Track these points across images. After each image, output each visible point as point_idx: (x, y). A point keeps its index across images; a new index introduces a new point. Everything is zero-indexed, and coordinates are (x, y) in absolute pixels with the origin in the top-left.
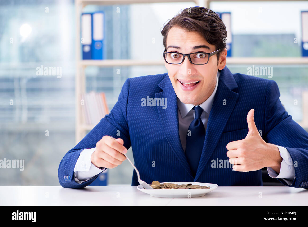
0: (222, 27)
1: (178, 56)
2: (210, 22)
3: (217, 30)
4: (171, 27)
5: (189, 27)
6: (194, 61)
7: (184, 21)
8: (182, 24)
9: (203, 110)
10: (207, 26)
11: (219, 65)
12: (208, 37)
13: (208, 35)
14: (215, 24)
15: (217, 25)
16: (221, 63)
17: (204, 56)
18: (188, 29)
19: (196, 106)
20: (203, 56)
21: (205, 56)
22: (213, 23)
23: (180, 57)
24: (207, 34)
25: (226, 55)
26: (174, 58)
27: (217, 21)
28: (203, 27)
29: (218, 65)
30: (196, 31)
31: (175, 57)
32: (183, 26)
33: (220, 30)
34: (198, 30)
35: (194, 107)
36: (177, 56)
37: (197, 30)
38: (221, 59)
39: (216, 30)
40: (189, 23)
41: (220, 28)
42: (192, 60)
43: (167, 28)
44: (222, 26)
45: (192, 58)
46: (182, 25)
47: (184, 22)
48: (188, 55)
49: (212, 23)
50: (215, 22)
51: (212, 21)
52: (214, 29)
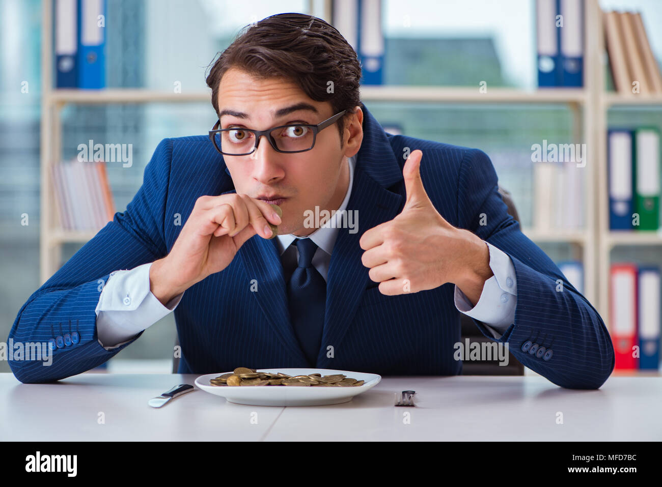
0: (344, 58)
1: (246, 136)
2: (311, 52)
3: (331, 67)
4: (226, 70)
5: (263, 68)
6: (283, 145)
7: (249, 56)
8: (247, 62)
9: (318, 247)
10: (304, 63)
11: (344, 148)
12: (309, 88)
13: (309, 83)
14: (325, 54)
15: (330, 57)
16: (350, 141)
17: (305, 130)
18: (262, 74)
19: (301, 238)
20: (302, 130)
21: (307, 131)
22: (319, 53)
23: (249, 137)
24: (307, 80)
25: (360, 121)
26: (236, 140)
27: (328, 45)
28: (294, 66)
29: (342, 146)
30: (279, 76)
31: (238, 139)
32: (251, 67)
33: (338, 68)
34: (283, 74)
35: (296, 240)
36: (244, 136)
37: (281, 75)
38: (349, 132)
39: (328, 68)
40: (261, 60)
41: (339, 62)
42: (277, 143)
43: (216, 71)
44: (345, 56)
45: (276, 138)
46: (248, 64)
47: (250, 59)
48: (267, 133)
49: (317, 54)
50: (324, 49)
51: (318, 47)
52: (325, 65)
